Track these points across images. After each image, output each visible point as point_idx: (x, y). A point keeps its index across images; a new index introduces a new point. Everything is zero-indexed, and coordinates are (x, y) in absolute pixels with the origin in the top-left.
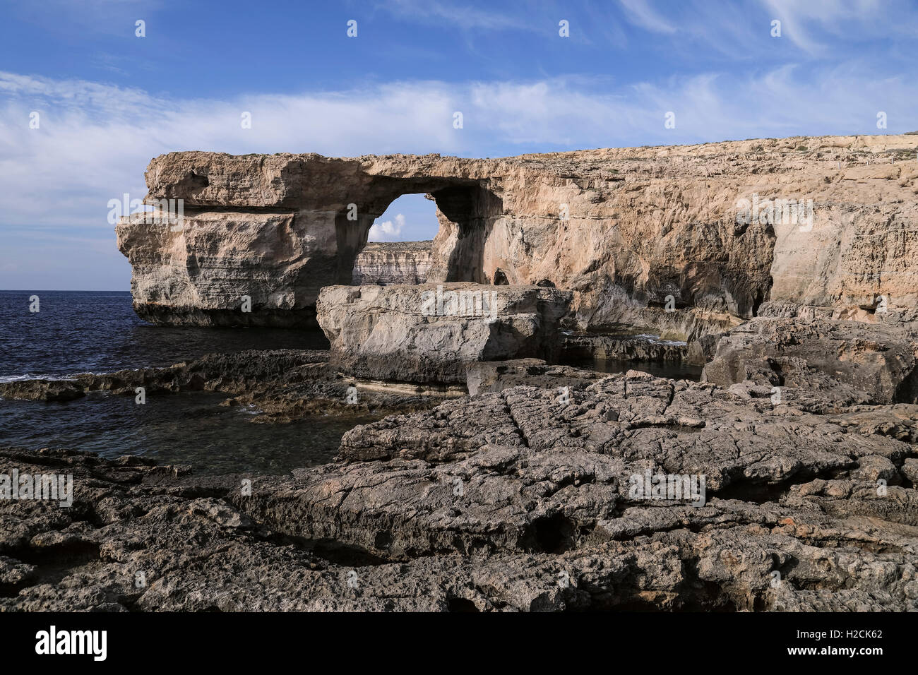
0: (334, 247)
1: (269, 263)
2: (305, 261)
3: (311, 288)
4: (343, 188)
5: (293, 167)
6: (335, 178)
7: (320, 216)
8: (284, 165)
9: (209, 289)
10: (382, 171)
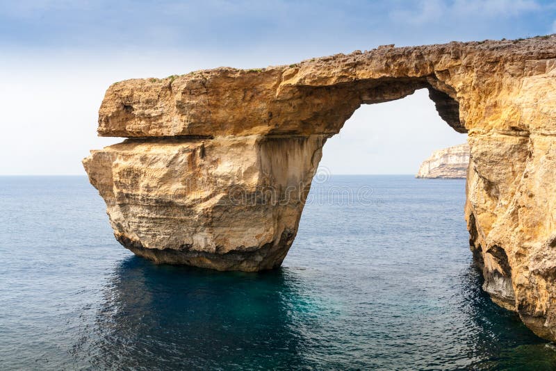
0: (255, 179)
1: (180, 200)
2: (219, 197)
3: (235, 229)
4: (263, 105)
5: (194, 87)
6: (250, 94)
7: (235, 142)
8: (184, 86)
9: (139, 226)
10: (301, 80)
